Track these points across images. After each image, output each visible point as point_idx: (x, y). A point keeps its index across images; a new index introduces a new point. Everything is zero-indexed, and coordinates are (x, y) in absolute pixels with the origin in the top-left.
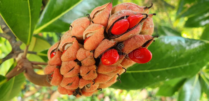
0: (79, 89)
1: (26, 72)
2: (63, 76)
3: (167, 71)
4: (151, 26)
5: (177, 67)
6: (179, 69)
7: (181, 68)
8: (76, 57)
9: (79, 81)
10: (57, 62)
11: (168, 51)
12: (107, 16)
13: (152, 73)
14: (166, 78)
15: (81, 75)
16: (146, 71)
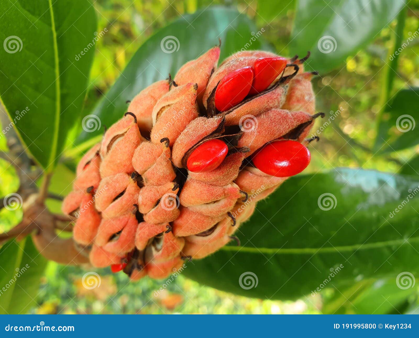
0: (136, 251)
1: (39, 233)
2: (100, 213)
3: (357, 253)
4: (307, 98)
5: (380, 245)
6: (386, 252)
7: (389, 248)
8: (131, 164)
9: (137, 227)
10: (92, 181)
11: (356, 202)
12: (208, 71)
13: (321, 256)
14: (356, 271)
15: (140, 211)
16: (307, 251)
